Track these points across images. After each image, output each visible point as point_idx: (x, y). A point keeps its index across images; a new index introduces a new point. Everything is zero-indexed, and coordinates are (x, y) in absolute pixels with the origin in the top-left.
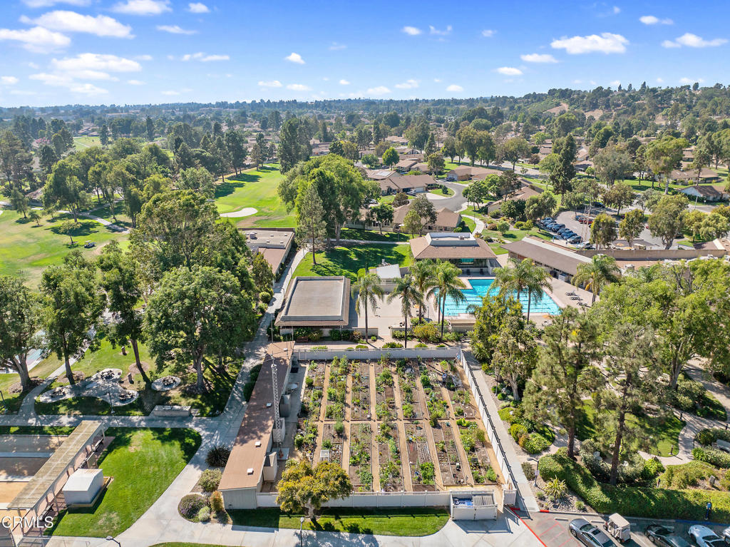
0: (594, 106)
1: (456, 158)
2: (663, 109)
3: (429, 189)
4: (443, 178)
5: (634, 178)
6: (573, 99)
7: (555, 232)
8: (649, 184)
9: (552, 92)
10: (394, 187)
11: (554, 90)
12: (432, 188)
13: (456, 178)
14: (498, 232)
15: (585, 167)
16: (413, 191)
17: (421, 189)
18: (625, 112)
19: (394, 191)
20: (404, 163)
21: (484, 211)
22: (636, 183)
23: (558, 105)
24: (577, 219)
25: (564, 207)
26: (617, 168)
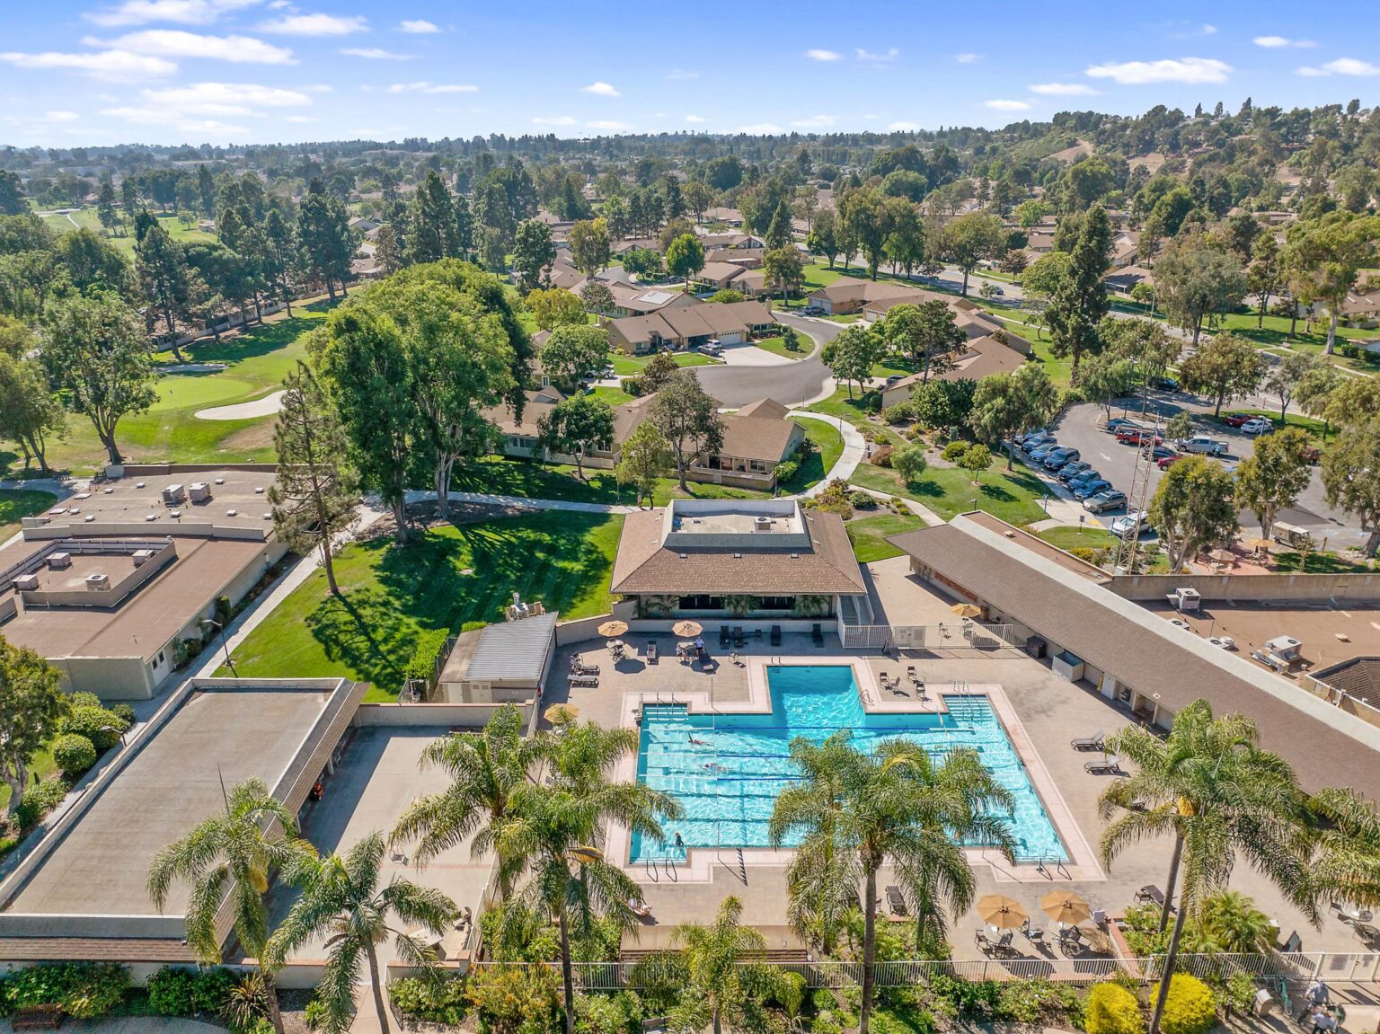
0: (1147, 147)
3: (756, 337)
4: (799, 308)
6: (1104, 132)
8: (1283, 325)
9: (1061, 119)
11: (1066, 114)
14: (893, 474)
15: (1130, 281)
16: (711, 346)
17: (737, 338)
19: (669, 342)
20: (714, 271)
21: (872, 402)
22: (1250, 323)
23: (1072, 144)
24: (1111, 429)
25: (1079, 391)
26: (1211, 290)
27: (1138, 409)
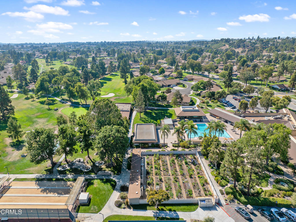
0: (239, 47)
1: (187, 71)
2: (266, 48)
3: (177, 85)
4: (182, 80)
5: (254, 80)
6: (231, 43)
7: (226, 104)
8: (260, 82)
9: (222, 40)
10: (164, 84)
11: (223, 39)
12: (178, 85)
13: (187, 80)
14: (205, 104)
15: (236, 75)
16: (172, 86)
17: (175, 85)
18: (251, 50)
19: (165, 86)
20: (167, 73)
21: (199, 95)
22: (255, 82)
23: (224, 45)
24: (233, 98)
25: (229, 93)
26: (248, 77)
27: (237, 95)
